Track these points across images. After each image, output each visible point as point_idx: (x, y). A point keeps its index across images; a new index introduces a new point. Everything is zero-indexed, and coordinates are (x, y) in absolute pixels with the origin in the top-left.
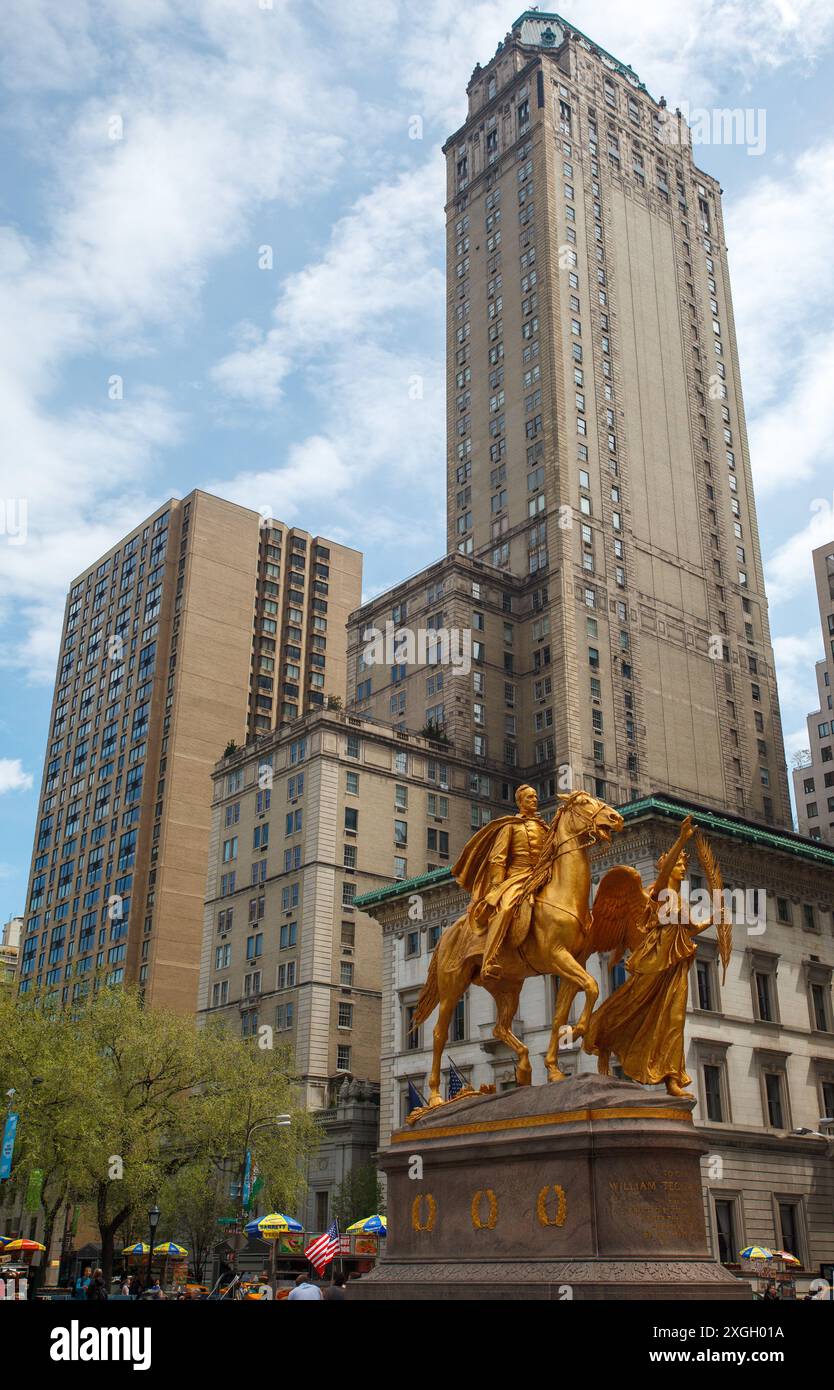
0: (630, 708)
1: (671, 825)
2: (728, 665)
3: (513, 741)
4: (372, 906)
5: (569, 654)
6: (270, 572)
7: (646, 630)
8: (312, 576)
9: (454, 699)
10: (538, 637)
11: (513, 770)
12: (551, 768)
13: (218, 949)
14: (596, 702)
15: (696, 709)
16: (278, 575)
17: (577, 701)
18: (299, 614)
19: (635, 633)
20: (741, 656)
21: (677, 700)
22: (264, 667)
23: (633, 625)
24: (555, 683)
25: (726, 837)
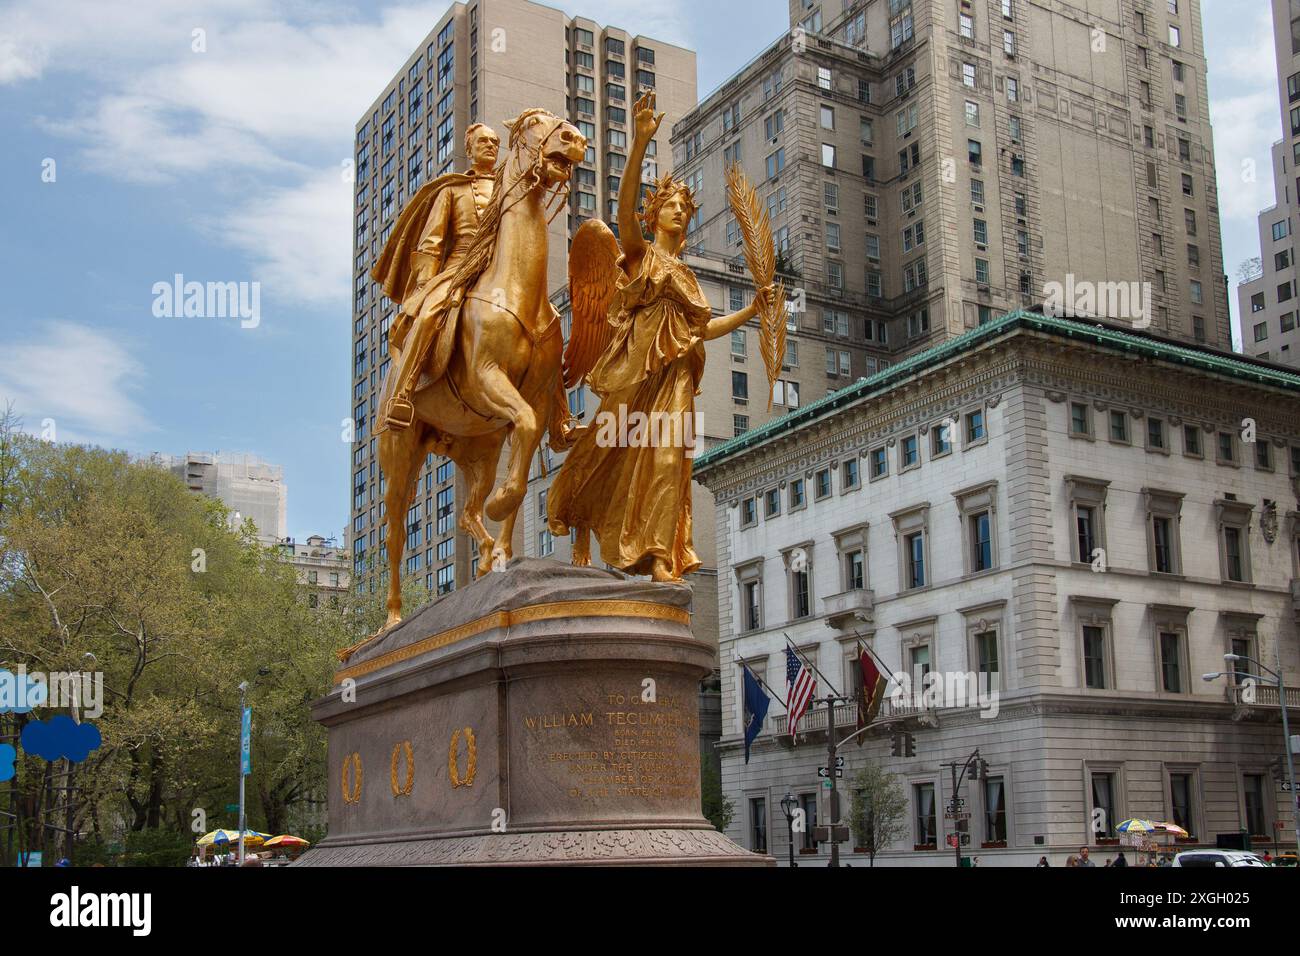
0: (1023, 213)
1: (1046, 341)
2: (1152, 152)
3: (876, 267)
4: (701, 471)
5: (942, 150)
6: (582, 86)
7: (1045, 112)
8: (634, 87)
9: (801, 218)
10: (904, 132)
11: (877, 303)
12: (923, 295)
13: (541, 534)
14: (978, 209)
15: (1109, 211)
16: (592, 88)
17: (954, 209)
18: (621, 136)
19: (1028, 117)
20: (1169, 138)
21: (1084, 200)
22: (583, 206)
23: (1026, 107)
24: (926, 189)
25: (1117, 353)
